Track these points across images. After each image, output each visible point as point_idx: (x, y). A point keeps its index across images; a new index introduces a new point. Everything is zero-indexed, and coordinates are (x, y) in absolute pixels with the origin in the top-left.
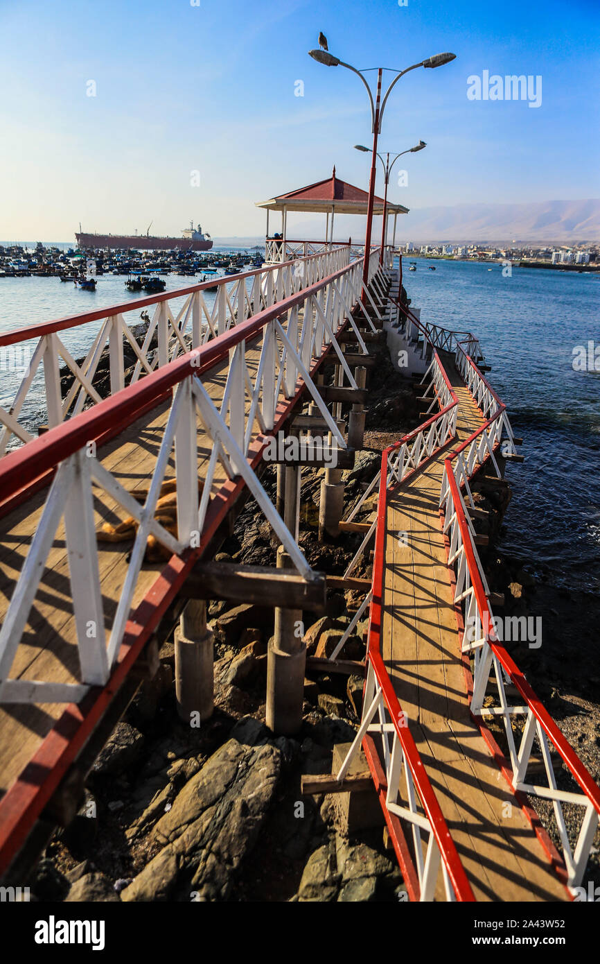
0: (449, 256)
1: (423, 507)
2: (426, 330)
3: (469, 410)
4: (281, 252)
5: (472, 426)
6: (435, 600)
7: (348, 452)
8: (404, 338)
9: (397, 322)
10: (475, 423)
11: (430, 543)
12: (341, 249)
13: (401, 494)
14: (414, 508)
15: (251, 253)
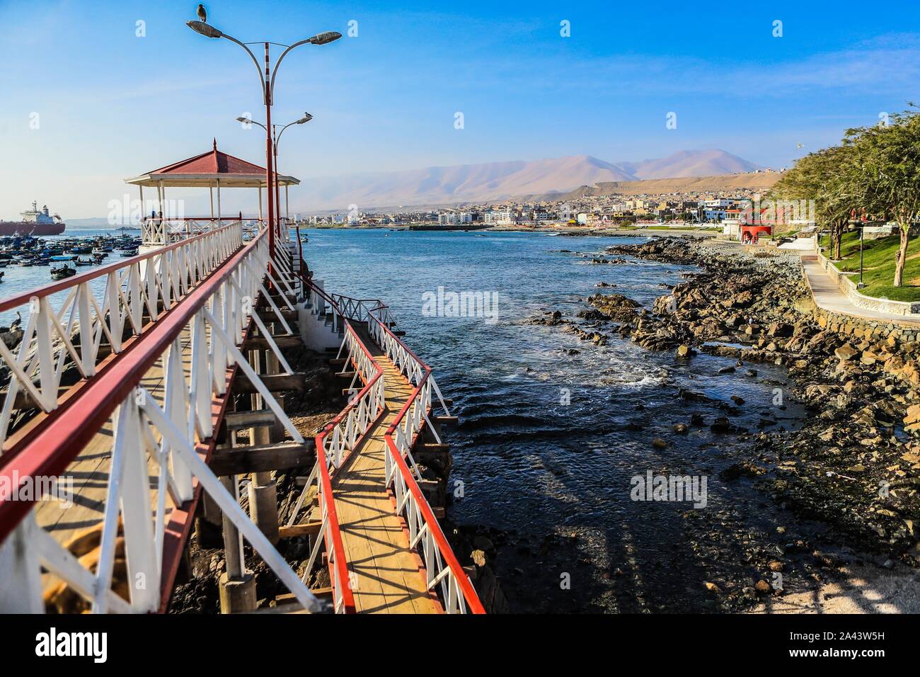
0: (340, 225)
1: (370, 491)
2: (333, 300)
3: (393, 378)
4: (161, 232)
5: (400, 395)
6: (407, 592)
7: (307, 447)
8: (312, 313)
9: (302, 297)
10: (402, 391)
11: (385, 529)
12: (233, 225)
13: (341, 481)
14: (360, 493)
15: (117, 236)
